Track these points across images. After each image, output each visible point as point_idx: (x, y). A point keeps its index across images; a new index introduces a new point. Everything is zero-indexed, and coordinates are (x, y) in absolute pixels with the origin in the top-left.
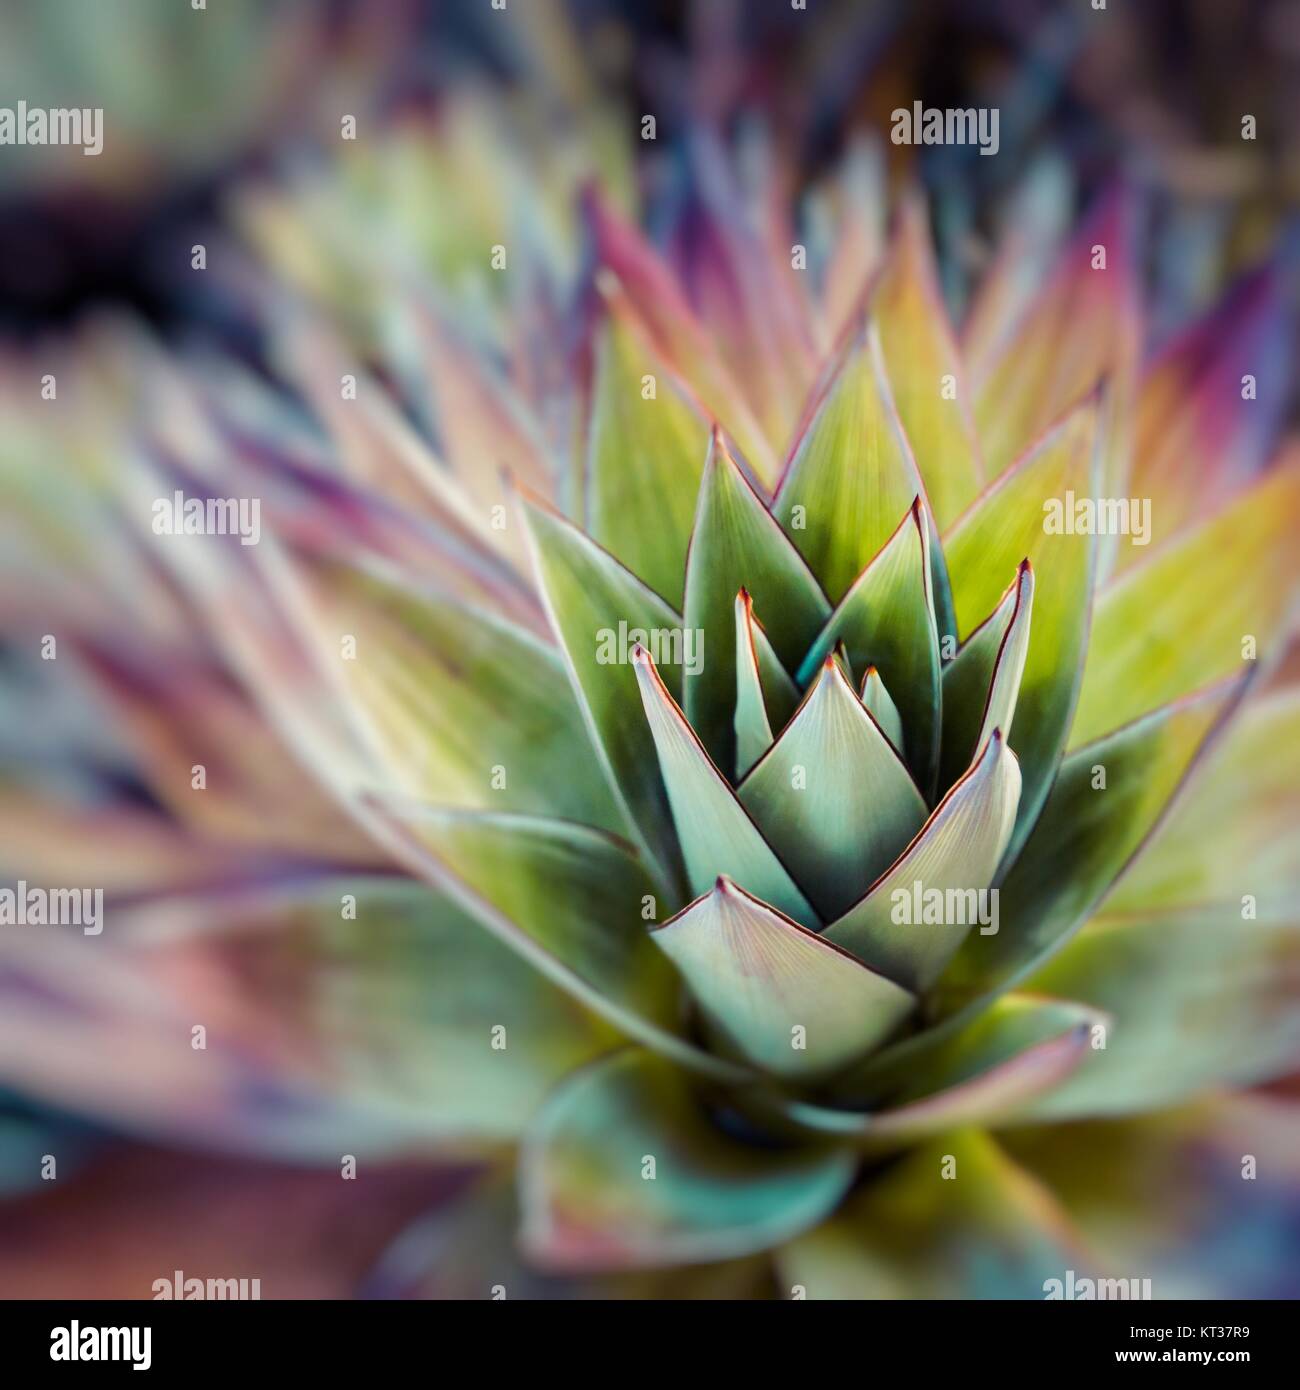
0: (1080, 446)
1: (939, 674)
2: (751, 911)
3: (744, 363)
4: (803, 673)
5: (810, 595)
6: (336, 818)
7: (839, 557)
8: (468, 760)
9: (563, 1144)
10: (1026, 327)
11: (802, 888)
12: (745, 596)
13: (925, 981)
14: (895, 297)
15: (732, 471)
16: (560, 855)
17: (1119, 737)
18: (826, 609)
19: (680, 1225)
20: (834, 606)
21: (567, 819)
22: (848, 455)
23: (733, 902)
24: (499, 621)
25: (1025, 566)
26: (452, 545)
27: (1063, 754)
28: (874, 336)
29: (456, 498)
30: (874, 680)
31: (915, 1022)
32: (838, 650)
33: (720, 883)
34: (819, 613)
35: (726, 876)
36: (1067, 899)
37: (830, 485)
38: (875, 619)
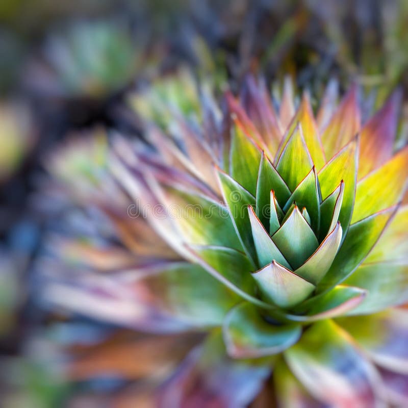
0: (351, 151)
1: (319, 206)
2: (281, 269)
3: (262, 132)
4: (284, 208)
5: (286, 189)
6: (167, 247)
7: (292, 179)
8: (201, 233)
9: (232, 326)
10: (332, 120)
11: (288, 261)
12: (273, 191)
13: (318, 282)
14: (302, 116)
15: (267, 161)
16: (225, 255)
17: (363, 221)
18: (290, 193)
19: (261, 346)
20: (292, 193)
21: (226, 246)
22: (294, 155)
23: (276, 266)
24: (208, 199)
25: (342, 181)
26: (192, 180)
27: (350, 225)
28: (300, 127)
29: (193, 168)
30: (305, 210)
31: (314, 294)
32: (294, 203)
33: (273, 262)
34: (288, 194)
35: (274, 260)
36: (352, 261)
37: (289, 162)
38: (303, 195)
